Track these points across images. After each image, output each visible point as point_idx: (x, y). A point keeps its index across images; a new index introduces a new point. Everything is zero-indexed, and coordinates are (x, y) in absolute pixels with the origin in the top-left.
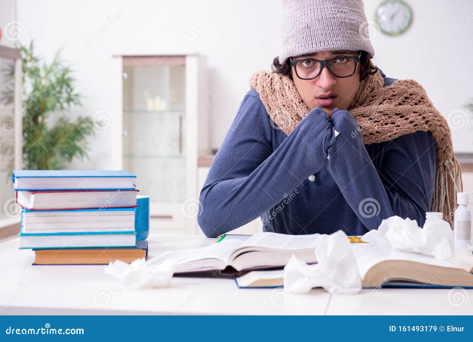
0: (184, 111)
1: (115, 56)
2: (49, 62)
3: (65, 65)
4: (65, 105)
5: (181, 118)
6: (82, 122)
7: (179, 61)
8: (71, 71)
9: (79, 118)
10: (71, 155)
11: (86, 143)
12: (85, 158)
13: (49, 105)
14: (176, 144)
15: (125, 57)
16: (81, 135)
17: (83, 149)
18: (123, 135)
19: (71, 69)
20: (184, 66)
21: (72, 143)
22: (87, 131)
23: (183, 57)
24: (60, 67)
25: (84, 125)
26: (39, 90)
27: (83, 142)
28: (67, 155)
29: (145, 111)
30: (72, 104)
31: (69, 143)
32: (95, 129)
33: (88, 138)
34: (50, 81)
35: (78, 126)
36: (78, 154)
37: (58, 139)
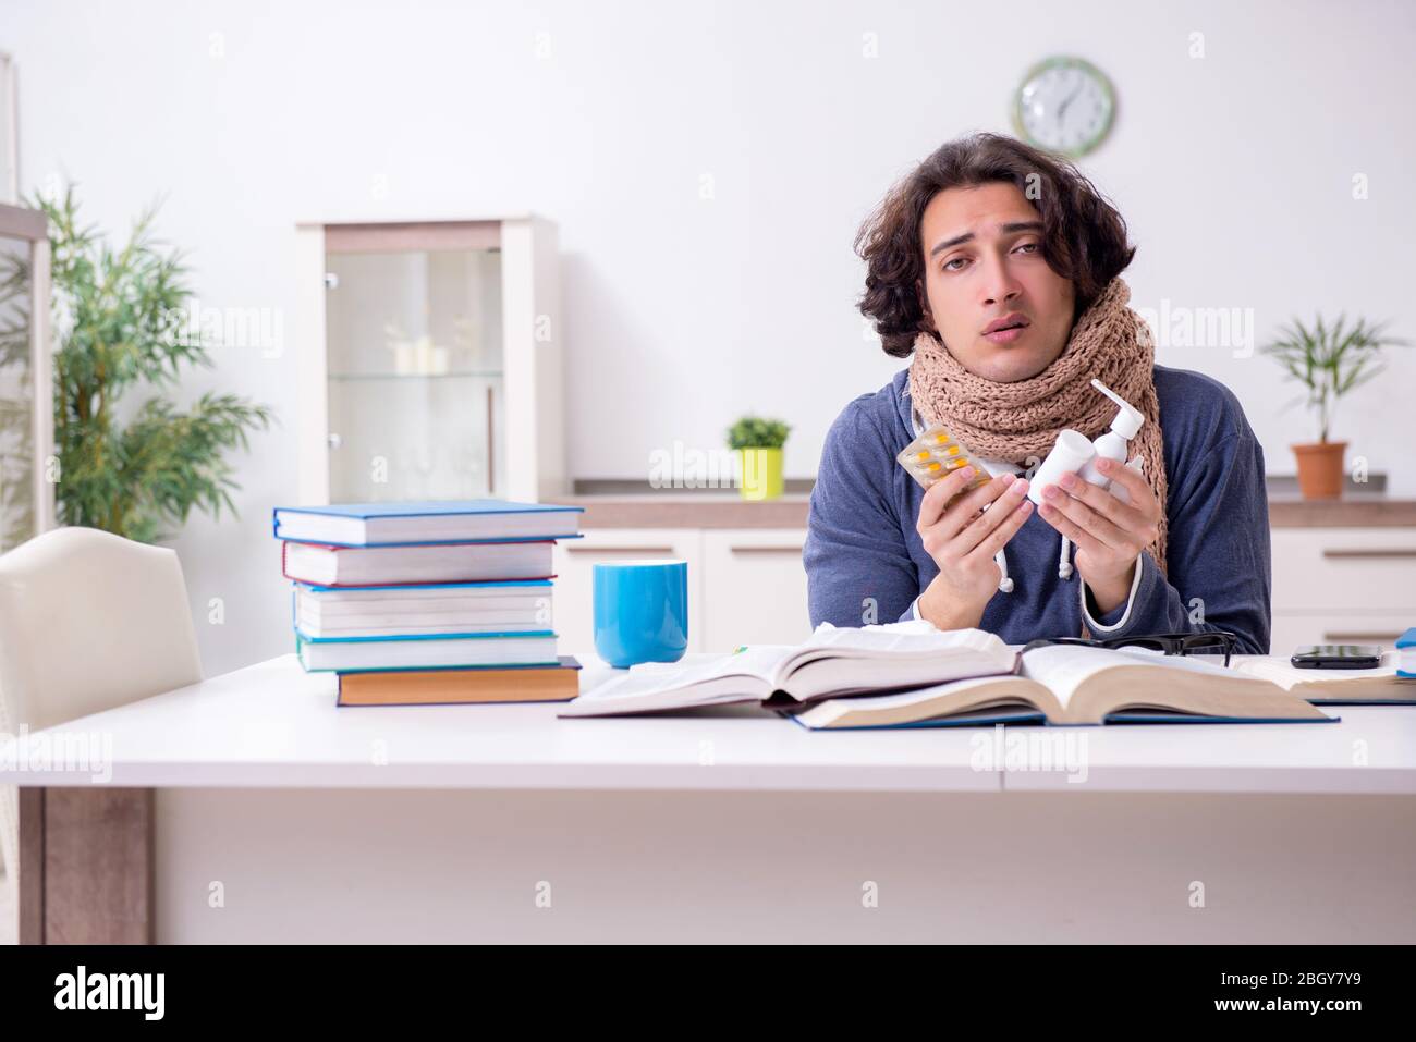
0: (500, 375)
1: (303, 227)
2: (119, 245)
3: (166, 253)
4: (166, 363)
5: (490, 393)
6: (213, 411)
7: (484, 239)
8: (181, 270)
9: (204, 400)
10: (184, 504)
11: (226, 470)
12: (224, 508)
13: (123, 365)
14: (479, 467)
15: (330, 228)
16: (209, 445)
17: (218, 485)
18: (330, 443)
19: (179, 264)
20: (497, 250)
21: (186, 471)
22: (228, 434)
23: (495, 224)
24: (148, 259)
25: (217, 420)
26: (91, 323)
27: (216, 465)
28: (173, 502)
29: (393, 377)
30: (182, 360)
31: (177, 470)
32: (246, 429)
33: (230, 456)
34: (122, 297)
35: (202, 420)
36: (203, 497)
37: (146, 460)
